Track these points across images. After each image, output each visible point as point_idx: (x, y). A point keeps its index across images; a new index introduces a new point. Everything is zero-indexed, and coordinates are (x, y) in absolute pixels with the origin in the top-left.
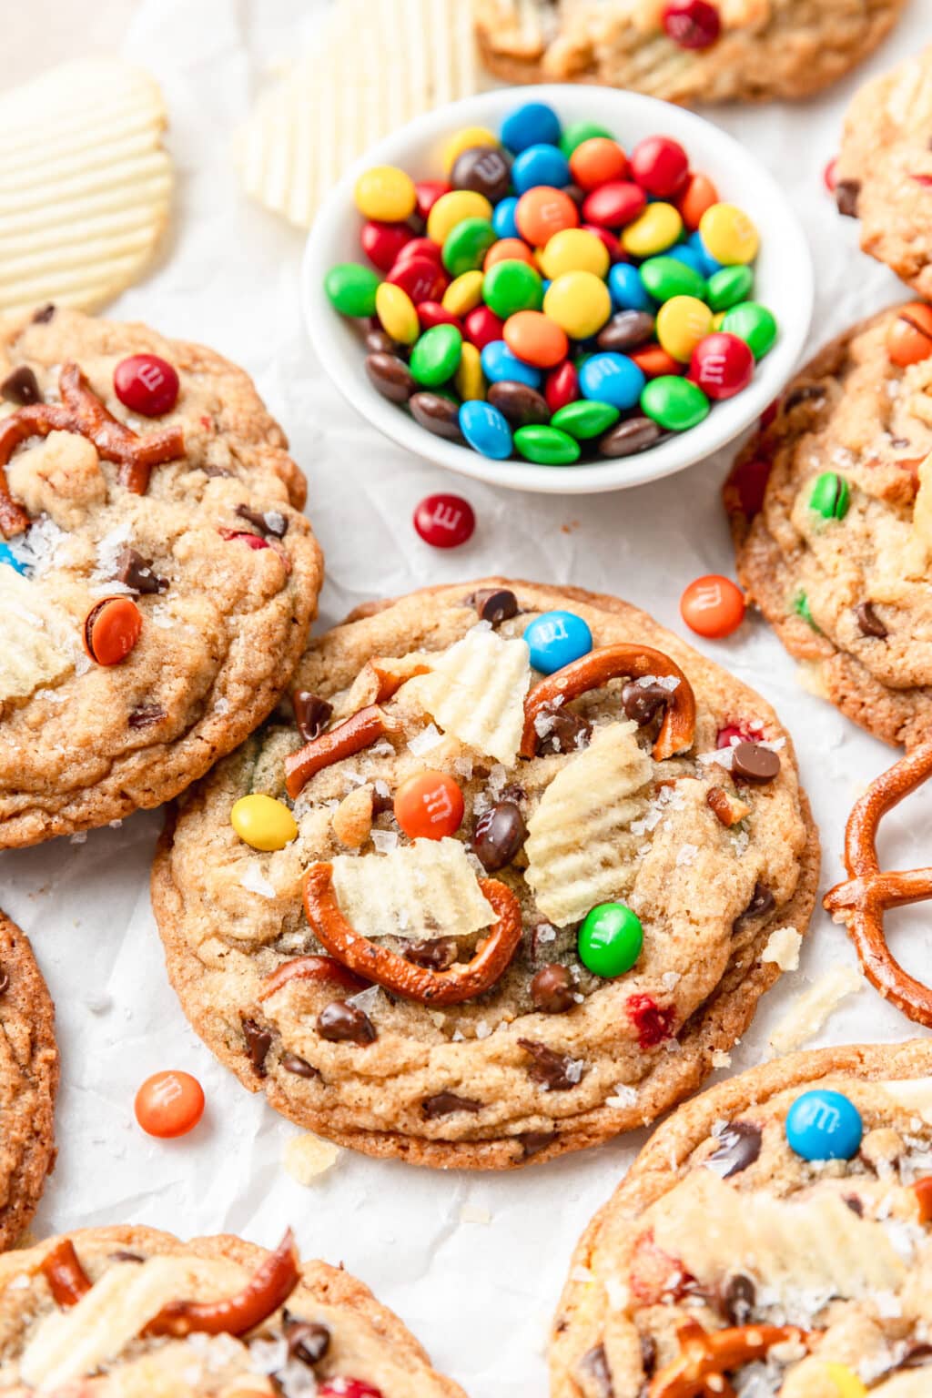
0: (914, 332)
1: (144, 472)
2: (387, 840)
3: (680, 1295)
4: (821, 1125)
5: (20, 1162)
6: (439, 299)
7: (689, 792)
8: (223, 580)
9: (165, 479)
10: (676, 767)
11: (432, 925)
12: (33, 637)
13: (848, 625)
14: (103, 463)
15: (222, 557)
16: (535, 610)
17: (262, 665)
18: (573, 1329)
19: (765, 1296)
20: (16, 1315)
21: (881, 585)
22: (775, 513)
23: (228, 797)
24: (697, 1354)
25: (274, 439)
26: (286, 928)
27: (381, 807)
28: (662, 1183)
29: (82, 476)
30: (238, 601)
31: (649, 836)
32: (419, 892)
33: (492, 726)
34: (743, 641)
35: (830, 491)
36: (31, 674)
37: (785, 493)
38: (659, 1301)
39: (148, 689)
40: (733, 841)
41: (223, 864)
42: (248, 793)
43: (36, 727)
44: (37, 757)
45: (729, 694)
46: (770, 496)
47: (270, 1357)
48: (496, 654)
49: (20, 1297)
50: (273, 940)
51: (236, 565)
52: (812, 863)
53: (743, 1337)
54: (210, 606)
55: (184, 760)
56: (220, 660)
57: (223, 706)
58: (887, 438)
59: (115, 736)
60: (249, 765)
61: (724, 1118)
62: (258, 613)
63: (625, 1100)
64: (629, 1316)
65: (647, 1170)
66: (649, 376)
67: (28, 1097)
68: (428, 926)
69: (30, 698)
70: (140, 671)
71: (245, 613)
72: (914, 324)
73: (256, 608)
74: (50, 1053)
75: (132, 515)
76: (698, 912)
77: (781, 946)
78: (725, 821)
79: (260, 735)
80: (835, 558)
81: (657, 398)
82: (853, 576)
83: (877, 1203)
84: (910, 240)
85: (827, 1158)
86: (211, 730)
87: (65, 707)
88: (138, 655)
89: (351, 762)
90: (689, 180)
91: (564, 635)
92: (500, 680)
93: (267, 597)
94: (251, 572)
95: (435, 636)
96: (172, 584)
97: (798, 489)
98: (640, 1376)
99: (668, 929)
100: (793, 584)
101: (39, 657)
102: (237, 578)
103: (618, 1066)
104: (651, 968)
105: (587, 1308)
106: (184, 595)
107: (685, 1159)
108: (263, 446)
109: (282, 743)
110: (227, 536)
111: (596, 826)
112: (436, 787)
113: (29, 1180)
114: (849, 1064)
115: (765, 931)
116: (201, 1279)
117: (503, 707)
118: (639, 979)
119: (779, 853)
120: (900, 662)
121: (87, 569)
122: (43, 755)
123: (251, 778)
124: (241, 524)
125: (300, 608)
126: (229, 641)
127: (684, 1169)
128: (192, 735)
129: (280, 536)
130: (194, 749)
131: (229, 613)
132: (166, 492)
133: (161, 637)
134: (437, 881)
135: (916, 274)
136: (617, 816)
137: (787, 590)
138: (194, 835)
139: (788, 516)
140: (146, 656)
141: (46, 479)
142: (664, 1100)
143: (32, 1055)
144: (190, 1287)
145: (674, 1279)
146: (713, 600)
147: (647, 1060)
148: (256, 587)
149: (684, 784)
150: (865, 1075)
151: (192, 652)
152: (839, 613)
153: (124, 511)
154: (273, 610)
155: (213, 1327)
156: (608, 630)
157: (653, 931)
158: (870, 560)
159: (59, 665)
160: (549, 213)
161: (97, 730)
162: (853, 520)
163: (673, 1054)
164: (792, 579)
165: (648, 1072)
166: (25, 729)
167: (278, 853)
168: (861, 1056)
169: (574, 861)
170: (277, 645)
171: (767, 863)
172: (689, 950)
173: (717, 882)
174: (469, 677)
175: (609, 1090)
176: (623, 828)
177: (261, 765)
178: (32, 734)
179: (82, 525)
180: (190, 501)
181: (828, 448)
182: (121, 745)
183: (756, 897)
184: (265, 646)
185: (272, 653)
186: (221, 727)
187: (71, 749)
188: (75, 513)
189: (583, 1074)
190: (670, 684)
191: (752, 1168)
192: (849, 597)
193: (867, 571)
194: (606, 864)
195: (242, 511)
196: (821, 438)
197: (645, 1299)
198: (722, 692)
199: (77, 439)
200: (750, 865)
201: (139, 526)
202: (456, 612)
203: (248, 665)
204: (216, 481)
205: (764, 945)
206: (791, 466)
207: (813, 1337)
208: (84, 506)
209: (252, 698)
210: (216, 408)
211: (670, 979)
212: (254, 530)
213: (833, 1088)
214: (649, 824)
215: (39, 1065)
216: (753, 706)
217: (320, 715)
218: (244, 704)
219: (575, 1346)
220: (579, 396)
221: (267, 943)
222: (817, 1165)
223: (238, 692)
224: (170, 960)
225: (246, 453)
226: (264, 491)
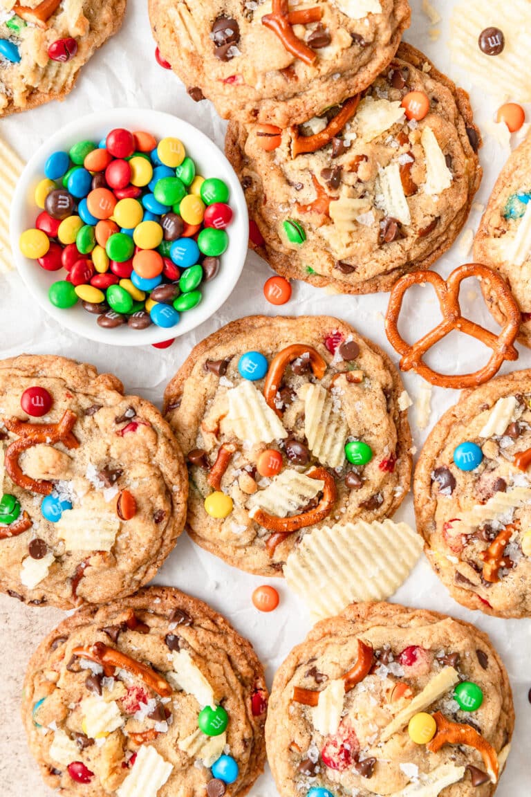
0: (269, 138)
1: (71, 439)
2: (265, 481)
3: (468, 542)
4: (469, 460)
5: (246, 659)
6: (96, 273)
7: (341, 382)
8: (138, 454)
9: (80, 432)
10: (328, 376)
11: (304, 498)
12: (100, 526)
13: (337, 274)
14: (55, 445)
15: (131, 446)
16: (231, 358)
17: (175, 465)
18: (443, 570)
19: (495, 525)
20: (300, 718)
21: (340, 253)
22: (274, 244)
23: (199, 506)
24: (493, 562)
25: (92, 374)
26: (256, 530)
27: (253, 474)
28: (432, 508)
29: (59, 463)
30: (150, 455)
31: (341, 409)
32: (291, 492)
33: (268, 425)
35: (294, 231)
36: (111, 537)
37: (272, 234)
38: (464, 547)
39: (152, 510)
40: (366, 386)
41: (220, 530)
42: (204, 499)
43: (127, 547)
44: (137, 557)
45: (317, 329)
46: (267, 240)
47: (383, 671)
48: (243, 394)
49: (296, 713)
50: (257, 536)
51: (136, 444)
52: (388, 362)
53: (500, 544)
54: (143, 465)
55: (181, 515)
56: (161, 476)
57: (176, 488)
58: (293, 189)
59: (156, 533)
60: (197, 492)
61: (431, 471)
62: (159, 452)
63: (399, 491)
64: (461, 560)
65: (423, 506)
66: (194, 237)
67: (230, 639)
68: (303, 500)
69: (116, 541)
70: (146, 509)
71: (154, 456)
72: (267, 135)
73: (156, 451)
74: (221, 619)
75: (87, 459)
76: (377, 422)
77: (403, 402)
78: (357, 382)
79: (191, 479)
80: (315, 254)
81: (206, 243)
82: (326, 257)
83: (508, 476)
84: (243, 108)
85: (477, 466)
86: (180, 499)
87: (131, 535)
88: (139, 505)
89: (230, 467)
90: (136, 138)
91: (256, 365)
92: (254, 403)
93: (156, 444)
94: (144, 442)
95: (209, 393)
96: (123, 468)
97: (276, 231)
98: (478, 575)
99: (371, 434)
100: (301, 265)
101: (106, 529)
102: (142, 449)
103: (390, 484)
104: (378, 452)
105: (443, 564)
106: (130, 468)
107: (431, 494)
108: (92, 382)
109: (200, 476)
110: (121, 433)
111: (325, 424)
112: (269, 459)
113: (253, 659)
114: (453, 421)
115: (395, 399)
116: (337, 662)
117: (263, 411)
118: (377, 458)
119: (381, 376)
120: (366, 275)
121: (92, 488)
122: (140, 554)
123: (200, 494)
124: (121, 426)
125: (168, 435)
126: (158, 468)
127: (433, 497)
128: (175, 505)
129: (135, 415)
130: (180, 509)
131: (150, 460)
132: (85, 436)
133: (141, 492)
134: (294, 485)
135: (257, 119)
136: (327, 414)
137: (300, 268)
138: (200, 525)
139: (280, 242)
140: (142, 501)
141: (48, 473)
142: (409, 480)
143: (216, 624)
144: (338, 667)
145: (464, 539)
146: (278, 292)
147: (395, 473)
148: (150, 445)
149: (337, 382)
150: (461, 421)
151: (153, 485)
152: (330, 271)
153: (82, 458)
154: (162, 448)
155: (360, 678)
156: (262, 342)
157: (367, 438)
158: (327, 245)
159: (117, 527)
160: (103, 205)
161: (151, 536)
162: (310, 236)
163: (400, 464)
164: (299, 262)
165: (398, 476)
166: (124, 551)
167: (234, 512)
168: (454, 416)
169: (329, 441)
170: (173, 453)
171: (381, 383)
172: (385, 436)
173: (375, 408)
174: (244, 413)
175: (394, 492)
176: (332, 413)
177: (200, 489)
178: (128, 550)
179: (74, 475)
180: (95, 431)
181: (274, 207)
182: (161, 533)
183: (386, 396)
184: (171, 459)
185: (174, 458)
186: (182, 495)
187: (146, 546)
188: (68, 474)
189: (382, 496)
190: (306, 355)
191: (457, 488)
192: (331, 265)
193: (328, 249)
194: (337, 430)
195: (118, 421)
196: (268, 204)
197: (458, 550)
198: (314, 330)
199: (40, 447)
200: (377, 387)
201: (93, 460)
202: (207, 379)
203: (172, 470)
204: (96, 416)
205: (398, 405)
206: (264, 221)
207: (517, 526)
208: (68, 469)
209: (181, 475)
210: (63, 383)
211: (386, 451)
212: (127, 422)
213: (459, 439)
214: (338, 404)
215: (222, 626)
216: (327, 326)
217: (204, 461)
218: (181, 481)
219: (449, 577)
220: (182, 270)
221: (255, 538)
222: (476, 471)
223: (177, 480)
224: (226, 561)
225: (91, 391)
226: (114, 403)
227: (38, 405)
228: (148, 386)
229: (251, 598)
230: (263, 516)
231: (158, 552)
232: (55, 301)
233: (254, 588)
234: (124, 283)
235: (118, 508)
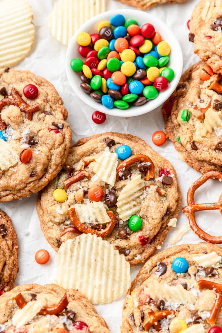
0: (206, 73)
1: (30, 115)
2: (87, 201)
3: (149, 303)
4: (179, 266)
5: (11, 272)
6: (96, 68)
7: (153, 188)
8: (50, 142)
9: (36, 116)
10: (150, 182)
11: (97, 221)
12: (8, 156)
13: (189, 146)
14: (22, 113)
15: (49, 136)
16: (119, 143)
17: (59, 161)
18: (127, 309)
19: (167, 304)
20: (10, 309)
21: (197, 138)
22: (174, 117)
23: (52, 189)
24: (152, 318)
25: (60, 102)
26: (66, 220)
27: (85, 193)
28: (146, 277)
29: (17, 118)
30: (53, 147)
31: (144, 199)
32: (94, 213)
33: (109, 176)
34: (166, 146)
35: (185, 115)
36: (8, 165)
37: (176, 112)
38: (145, 304)
39: (34, 168)
40: (162, 199)
41: (52, 206)
42: (57, 189)
43: (10, 176)
44: (11, 183)
45: (162, 163)
46: (172, 113)
47: (63, 319)
48: (110, 157)
49: (11, 305)
50: (63, 223)
51: (52, 138)
52: (180, 202)
53: (162, 313)
54: (47, 148)
55: (43, 183)
56: (49, 160)
57: (51, 170)
58: (199, 100)
59: (27, 179)
60: (57, 182)
61: (159, 262)
62: (57, 149)
63: (138, 258)
64: (139, 308)
65: (143, 273)
66: (145, 86)
67: (12, 258)
68: (96, 221)
69: (9, 169)
70: (32, 165)
71: (55, 149)
72: (206, 71)
73: (57, 148)
74: (17, 247)
75: (29, 127)
76: (154, 217)
77: (172, 222)
78: (160, 194)
79: (59, 175)
80: (186, 130)
81: (147, 91)
82: (190, 135)
83: (191, 285)
84: (205, 52)
85: (181, 273)
86: (48, 176)
87: (16, 172)
88: (32, 161)
89: (79, 182)
90: (155, 33)
91: (125, 152)
92: (111, 164)
93: (59, 145)
94: (56, 140)
95: (97, 149)
96: (38, 143)
97: (179, 112)
98: (141, 321)
99: (148, 220)
100: (177, 134)
101: (10, 161)
102: (53, 141)
103: (137, 250)
104: (144, 230)
105: (130, 305)
106: (41, 145)
107: (151, 271)
108: (58, 105)
109: (64, 177)
110: (50, 130)
111: (132, 198)
112: (97, 190)
113: (14, 275)
114: (186, 249)
115: (169, 219)
116: (48, 300)
117: (112, 170)
118: (141, 232)
119: (172, 202)
120: (200, 156)
121: (19, 139)
122: (12, 183)
123: (57, 185)
124: (53, 127)
125: (67, 147)
126: (51, 156)
127: (151, 273)
128: (44, 177)
129: (62, 129)
130: (44, 181)
131: (51, 149)
132: (36, 119)
133: (36, 156)
134: (98, 211)
135: (207, 61)
136: (137, 195)
137: (176, 135)
138: (45, 198)
139: (176, 118)
140: (33, 161)
141: (10, 118)
142: (147, 257)
143: (13, 247)
144: (46, 302)
145: (148, 299)
146: (159, 138)
147: (143, 249)
148: (57, 143)
149: (152, 187)
150: (190, 251)
151: (43, 159)
152: (187, 143)
153: (27, 125)
154: (60, 149)
155: (51, 313)
156: (135, 148)
157: (144, 221)
158: (194, 131)
159: (15, 163)
160: (122, 45)
161: (24, 178)
162: (191, 122)
163: (149, 247)
164: (177, 133)
165: (143, 251)
166: (8, 177)
167: (64, 203)
168: (189, 247)
169: (127, 206)
170: (62, 156)
171: (169, 204)
172: (152, 226)
173: (158, 210)
174: (104, 164)
175: (135, 256)
176: (138, 197)
177: (59, 182)
178: (9, 178)
179: (18, 129)
180: (42, 121)
181: (186, 102)
182: (28, 181)
183: (167, 212)
184: (59, 157)
185: (61, 158)
186: (50, 175)
187: (18, 182)
188: (16, 126)
189: (129, 252)
190: (149, 164)
191: (165, 275)
192: (189, 140)
193: (193, 134)
194: (135, 206)
195: (53, 124)
196: (184, 99)
197: (142, 303)
198: (160, 162)
199: (16, 107)
200: (166, 204)
201: (30, 129)
202: (101, 144)
203: (56, 161)
204: (47, 116)
205: (169, 222)
206: (177, 105)
207: (177, 313)
208: (18, 124)
209: (57, 168)
210: (47, 95)
211: (148, 232)
212: (56, 128)
213: (182, 256)
214: (144, 196)
215: (14, 250)
216: (167, 165)
217: (71, 171)
218: (55, 170)
219: (128, 313)
220: (129, 92)
221: (62, 223)
222: (178, 274)
223: (54, 167)
224: (41, 225)
225: (54, 107)
226: (58, 117)
227: (30, 92)
228: (75, 132)
229: (36, 252)
230: (74, 212)
231: (19, 190)
232: (72, 64)
233: (42, 248)
234: (103, 80)
235: (23, 152)
